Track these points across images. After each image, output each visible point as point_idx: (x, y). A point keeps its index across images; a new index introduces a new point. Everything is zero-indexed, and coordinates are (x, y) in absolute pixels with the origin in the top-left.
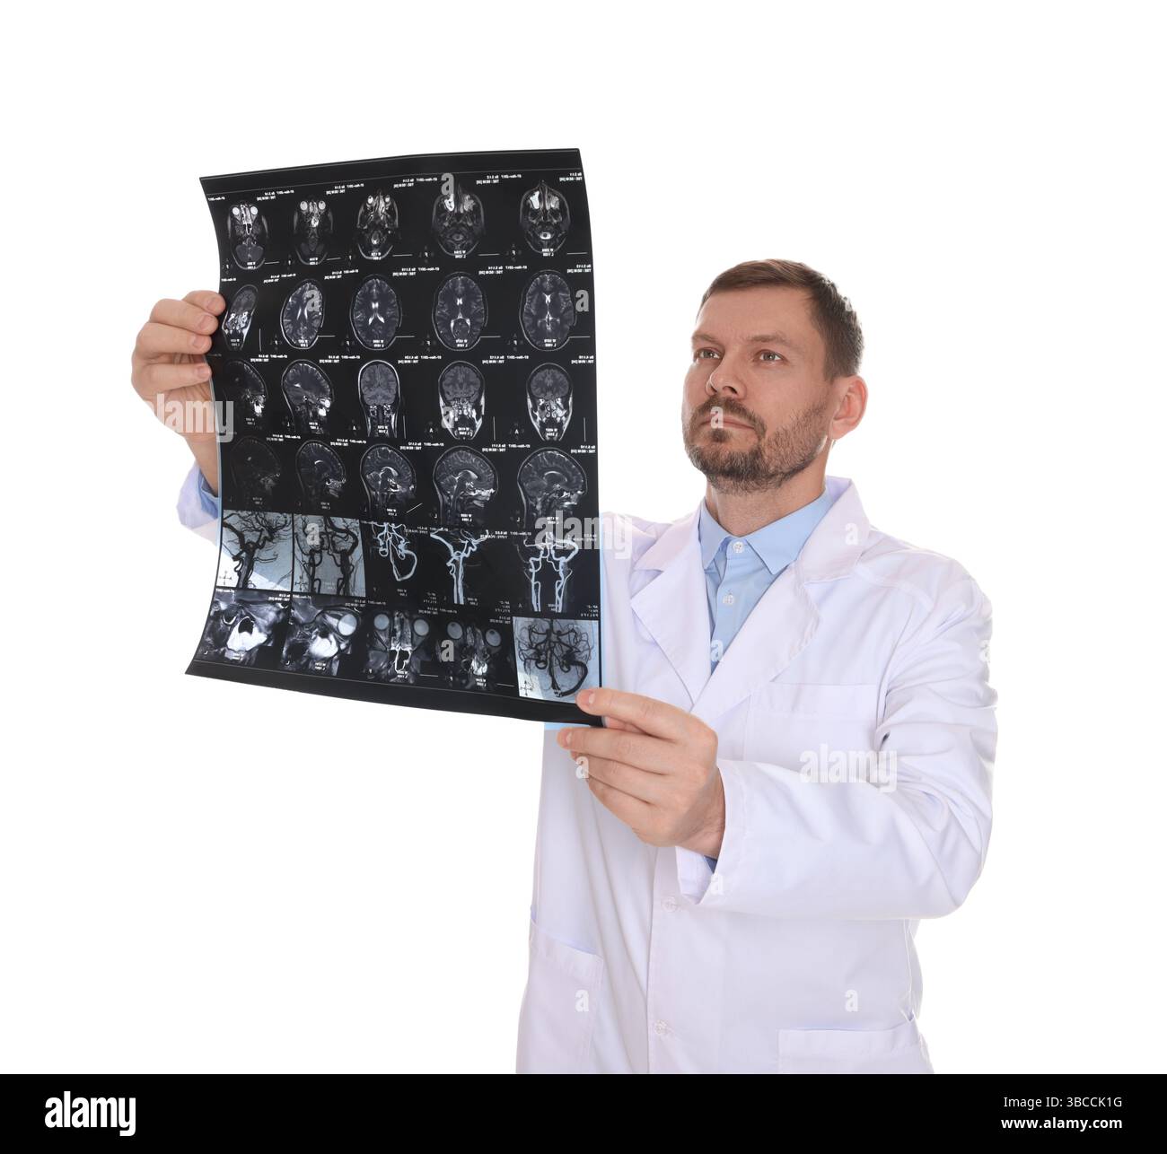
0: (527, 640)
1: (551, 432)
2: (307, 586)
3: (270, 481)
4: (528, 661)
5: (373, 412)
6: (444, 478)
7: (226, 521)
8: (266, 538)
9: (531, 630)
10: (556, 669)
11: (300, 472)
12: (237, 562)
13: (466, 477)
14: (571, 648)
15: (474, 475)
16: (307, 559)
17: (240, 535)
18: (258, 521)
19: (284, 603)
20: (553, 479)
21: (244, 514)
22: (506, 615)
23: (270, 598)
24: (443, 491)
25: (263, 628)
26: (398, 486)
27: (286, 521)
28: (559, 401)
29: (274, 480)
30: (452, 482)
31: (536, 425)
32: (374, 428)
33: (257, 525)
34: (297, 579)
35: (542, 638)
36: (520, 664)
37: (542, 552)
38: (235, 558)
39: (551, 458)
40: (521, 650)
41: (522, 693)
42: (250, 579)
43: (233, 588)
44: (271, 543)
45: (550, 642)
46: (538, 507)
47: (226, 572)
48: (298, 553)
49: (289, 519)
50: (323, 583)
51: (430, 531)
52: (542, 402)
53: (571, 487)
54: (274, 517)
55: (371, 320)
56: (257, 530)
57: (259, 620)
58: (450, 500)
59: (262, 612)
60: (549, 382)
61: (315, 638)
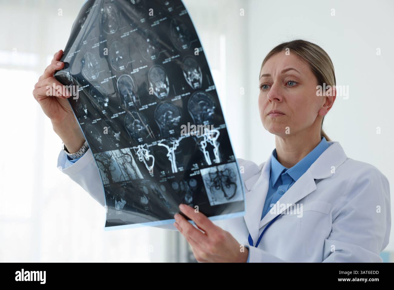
0: (209, 178)
1: (196, 85)
2: (128, 178)
3: (100, 139)
4: (212, 188)
5: (126, 98)
6: (159, 117)
7: (96, 158)
8: (109, 162)
9: (209, 173)
10: (225, 188)
12: (106, 173)
13: (168, 114)
14: (228, 177)
15: (171, 112)
16: (123, 167)
17: (102, 163)
19: (125, 186)
20: (202, 105)
21: (99, 154)
22: (197, 170)
23: (121, 185)
24: (160, 123)
25: (123, 198)
26: (141, 127)
27: (111, 154)
28: (195, 71)
30: (163, 118)
31: (190, 84)
32: (128, 105)
33: (105, 158)
34: (125, 176)
35: (215, 175)
36: (208, 191)
37: (205, 138)
38: (104, 172)
39: (199, 96)
40: (207, 184)
41: (212, 204)
42: (112, 179)
43: (109, 184)
44: (111, 164)
45: (219, 176)
46: (199, 119)
50: (132, 176)
51: (157, 143)
52: (189, 73)
53: (210, 106)
54: (107, 153)
55: (117, 59)
58: (164, 126)
60: (190, 64)
61: (140, 198)
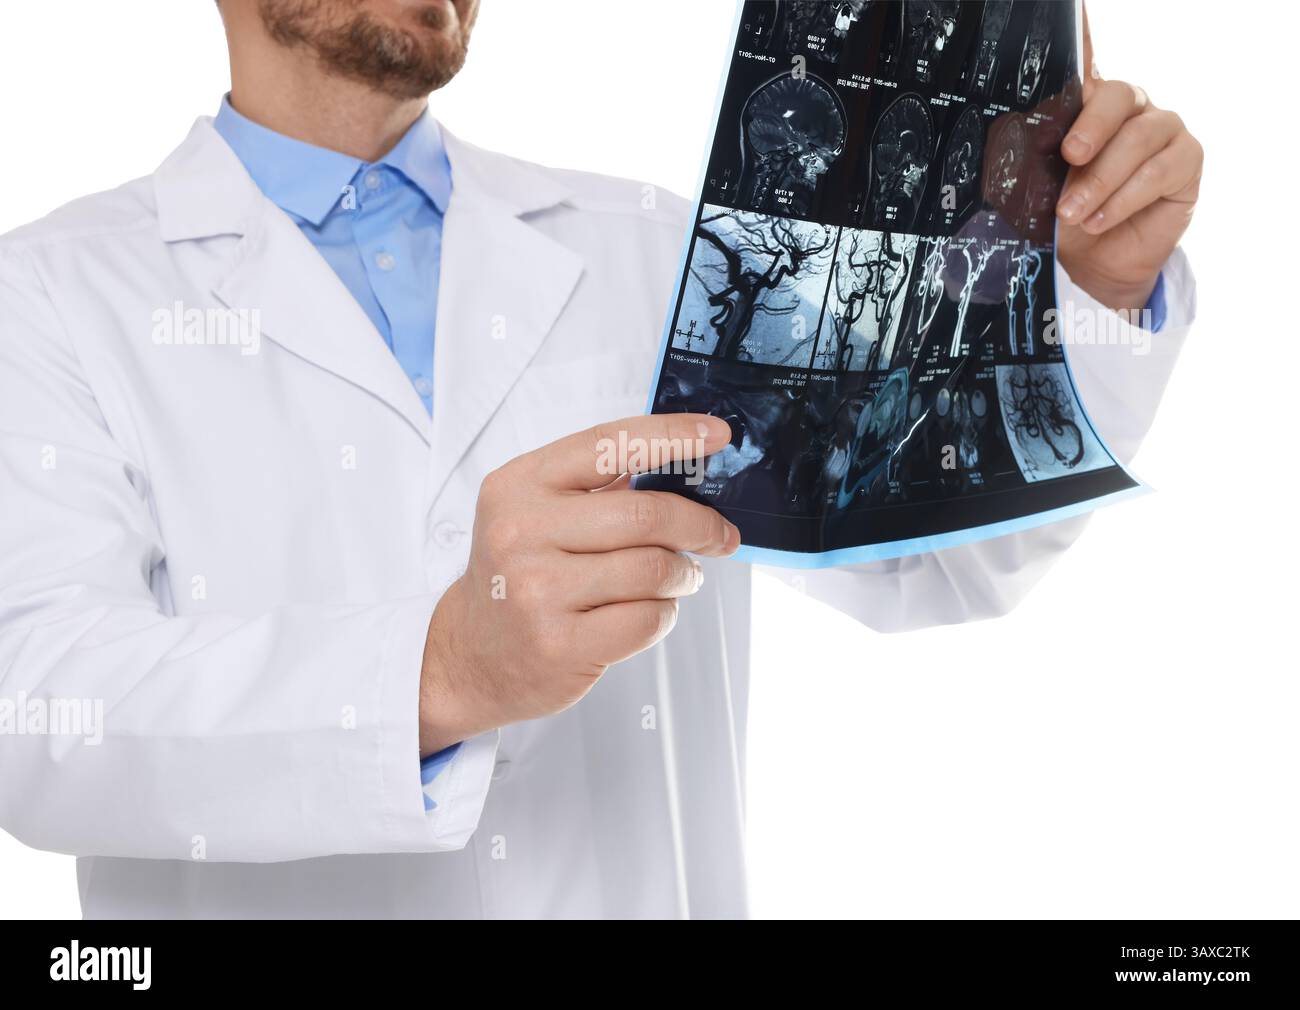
0: (1011, 398)
2: (833, 359)
3: (820, 162)
4: (1019, 429)
7: (705, 226)
8: (784, 269)
9: (1012, 383)
10: (1050, 432)
11: (875, 149)
12: (720, 308)
14: (1052, 402)
16: (842, 309)
17: (733, 257)
18: (775, 235)
19: (795, 389)
21: (750, 217)
23: (776, 381)
25: (759, 436)
27: (827, 240)
29: (826, 161)
33: (772, 243)
34: (822, 347)
35: (1024, 393)
36: (1012, 437)
38: (715, 300)
40: (1009, 415)
41: (1029, 478)
42: (745, 342)
43: (706, 357)
44: (791, 279)
45: (1033, 396)
47: (693, 324)
48: (832, 299)
49: (833, 236)
50: (854, 352)
54: (808, 231)
56: (770, 252)
57: (754, 420)
59: (760, 407)
61: (832, 450)
